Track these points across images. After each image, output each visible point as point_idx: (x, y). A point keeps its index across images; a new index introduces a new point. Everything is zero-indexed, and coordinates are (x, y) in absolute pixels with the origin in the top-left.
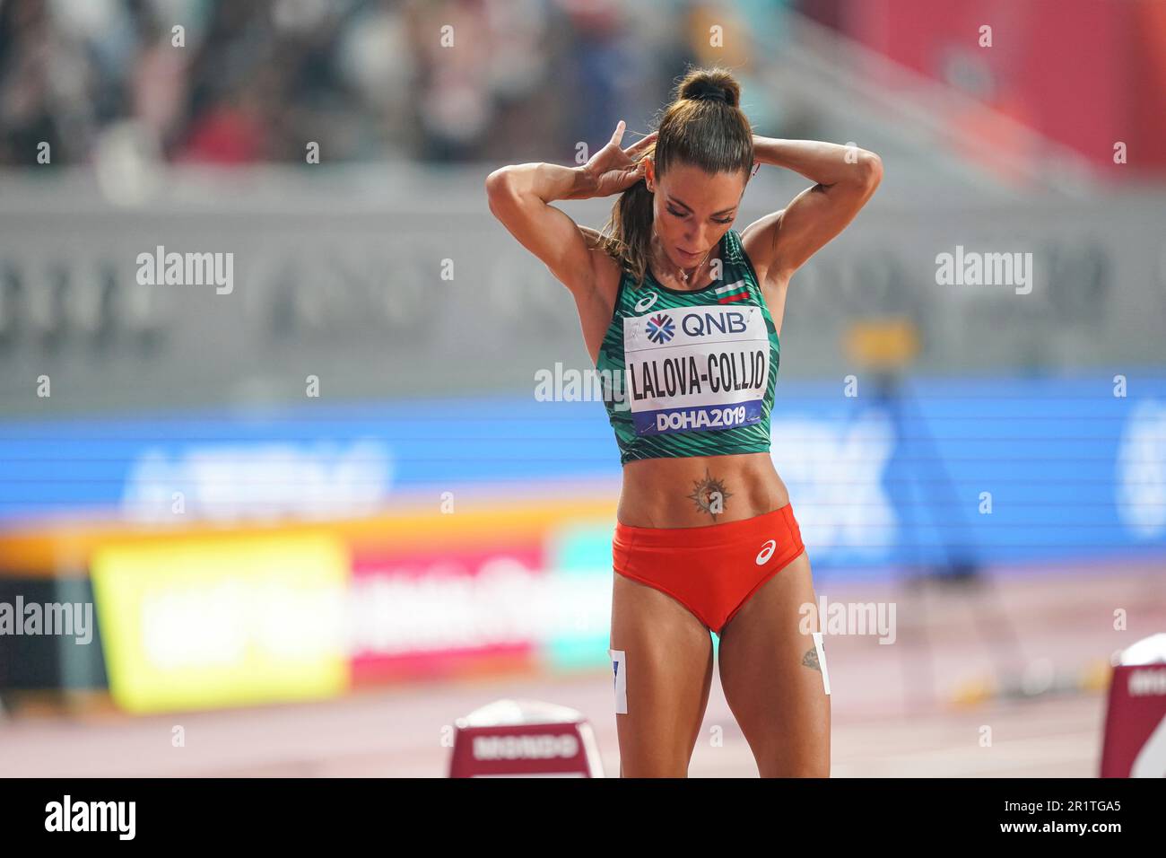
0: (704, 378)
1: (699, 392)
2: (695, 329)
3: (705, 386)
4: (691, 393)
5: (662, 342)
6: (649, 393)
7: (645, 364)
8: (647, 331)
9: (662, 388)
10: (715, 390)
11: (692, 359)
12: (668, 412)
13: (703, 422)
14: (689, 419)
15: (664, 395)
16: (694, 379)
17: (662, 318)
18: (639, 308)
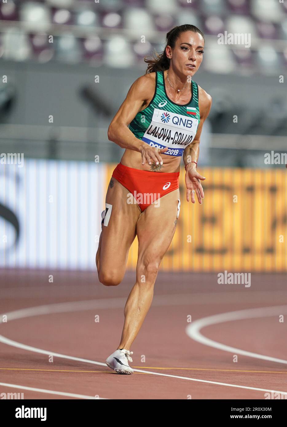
0: (172, 139)
1: (168, 142)
4: (165, 141)
5: (164, 122)
8: (161, 116)
12: (155, 143)
15: (156, 137)
16: (169, 137)
17: (167, 114)
18: (160, 105)
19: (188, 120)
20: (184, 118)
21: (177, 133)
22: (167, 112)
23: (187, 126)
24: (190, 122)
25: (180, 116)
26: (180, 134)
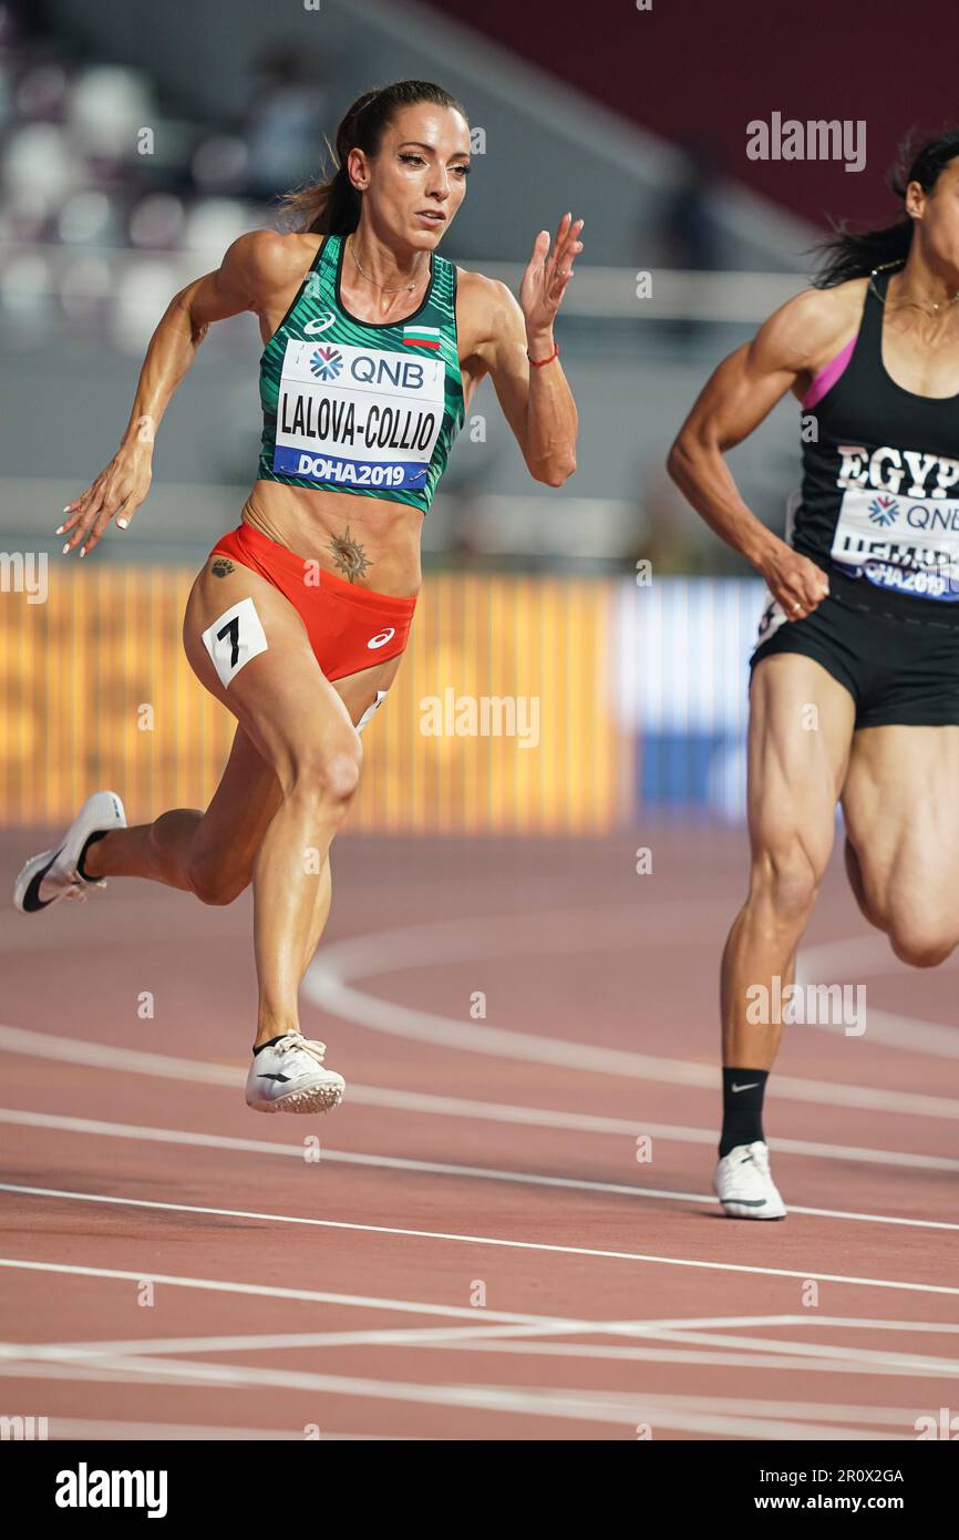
0: (360, 430)
1: (352, 444)
2: (365, 374)
3: (359, 438)
4: (343, 442)
5: (324, 379)
6: (299, 429)
7: (301, 398)
8: (312, 362)
9: (314, 428)
10: (369, 445)
11: (352, 406)
12: (314, 456)
13: (349, 477)
14: (334, 470)
15: (314, 436)
16: (349, 427)
17: (331, 352)
18: (309, 329)
19: (407, 365)
20: (392, 358)
21: (375, 409)
22: (329, 344)
23: (404, 385)
24: (416, 371)
25: (377, 355)
26: (388, 411)
